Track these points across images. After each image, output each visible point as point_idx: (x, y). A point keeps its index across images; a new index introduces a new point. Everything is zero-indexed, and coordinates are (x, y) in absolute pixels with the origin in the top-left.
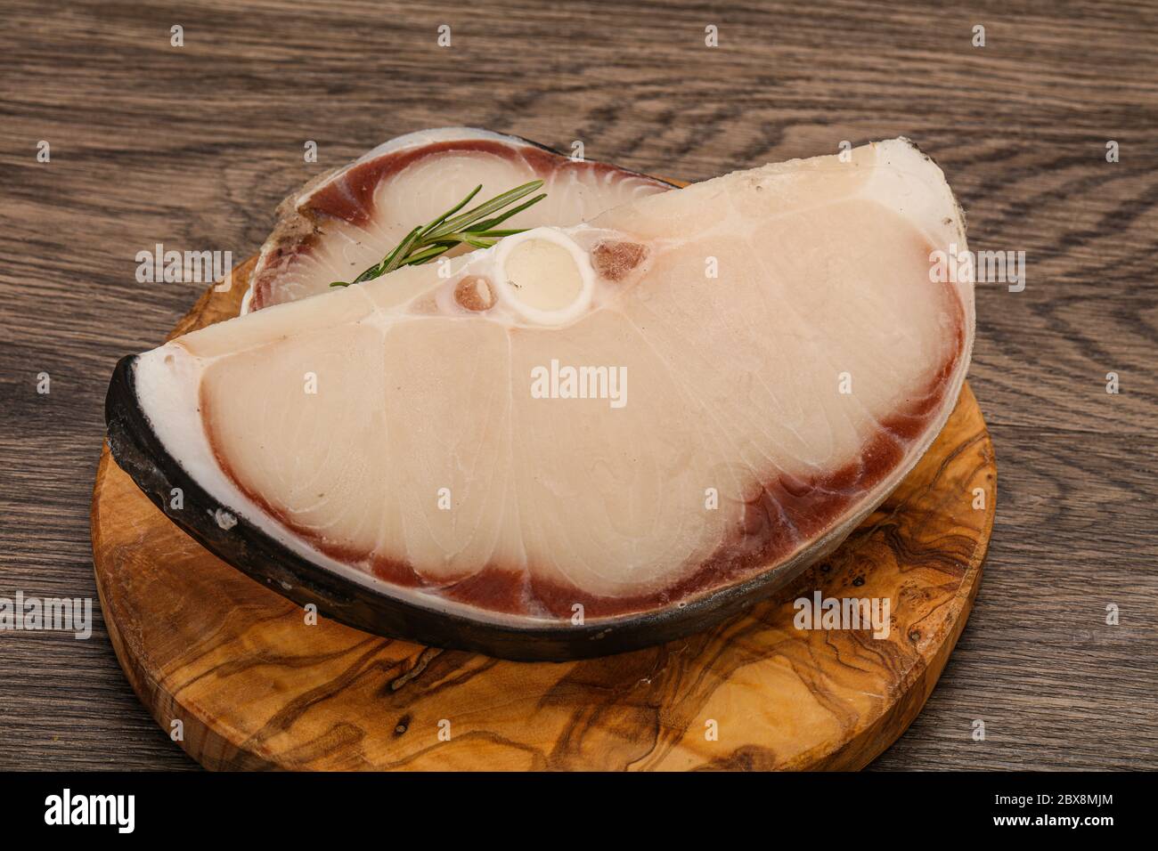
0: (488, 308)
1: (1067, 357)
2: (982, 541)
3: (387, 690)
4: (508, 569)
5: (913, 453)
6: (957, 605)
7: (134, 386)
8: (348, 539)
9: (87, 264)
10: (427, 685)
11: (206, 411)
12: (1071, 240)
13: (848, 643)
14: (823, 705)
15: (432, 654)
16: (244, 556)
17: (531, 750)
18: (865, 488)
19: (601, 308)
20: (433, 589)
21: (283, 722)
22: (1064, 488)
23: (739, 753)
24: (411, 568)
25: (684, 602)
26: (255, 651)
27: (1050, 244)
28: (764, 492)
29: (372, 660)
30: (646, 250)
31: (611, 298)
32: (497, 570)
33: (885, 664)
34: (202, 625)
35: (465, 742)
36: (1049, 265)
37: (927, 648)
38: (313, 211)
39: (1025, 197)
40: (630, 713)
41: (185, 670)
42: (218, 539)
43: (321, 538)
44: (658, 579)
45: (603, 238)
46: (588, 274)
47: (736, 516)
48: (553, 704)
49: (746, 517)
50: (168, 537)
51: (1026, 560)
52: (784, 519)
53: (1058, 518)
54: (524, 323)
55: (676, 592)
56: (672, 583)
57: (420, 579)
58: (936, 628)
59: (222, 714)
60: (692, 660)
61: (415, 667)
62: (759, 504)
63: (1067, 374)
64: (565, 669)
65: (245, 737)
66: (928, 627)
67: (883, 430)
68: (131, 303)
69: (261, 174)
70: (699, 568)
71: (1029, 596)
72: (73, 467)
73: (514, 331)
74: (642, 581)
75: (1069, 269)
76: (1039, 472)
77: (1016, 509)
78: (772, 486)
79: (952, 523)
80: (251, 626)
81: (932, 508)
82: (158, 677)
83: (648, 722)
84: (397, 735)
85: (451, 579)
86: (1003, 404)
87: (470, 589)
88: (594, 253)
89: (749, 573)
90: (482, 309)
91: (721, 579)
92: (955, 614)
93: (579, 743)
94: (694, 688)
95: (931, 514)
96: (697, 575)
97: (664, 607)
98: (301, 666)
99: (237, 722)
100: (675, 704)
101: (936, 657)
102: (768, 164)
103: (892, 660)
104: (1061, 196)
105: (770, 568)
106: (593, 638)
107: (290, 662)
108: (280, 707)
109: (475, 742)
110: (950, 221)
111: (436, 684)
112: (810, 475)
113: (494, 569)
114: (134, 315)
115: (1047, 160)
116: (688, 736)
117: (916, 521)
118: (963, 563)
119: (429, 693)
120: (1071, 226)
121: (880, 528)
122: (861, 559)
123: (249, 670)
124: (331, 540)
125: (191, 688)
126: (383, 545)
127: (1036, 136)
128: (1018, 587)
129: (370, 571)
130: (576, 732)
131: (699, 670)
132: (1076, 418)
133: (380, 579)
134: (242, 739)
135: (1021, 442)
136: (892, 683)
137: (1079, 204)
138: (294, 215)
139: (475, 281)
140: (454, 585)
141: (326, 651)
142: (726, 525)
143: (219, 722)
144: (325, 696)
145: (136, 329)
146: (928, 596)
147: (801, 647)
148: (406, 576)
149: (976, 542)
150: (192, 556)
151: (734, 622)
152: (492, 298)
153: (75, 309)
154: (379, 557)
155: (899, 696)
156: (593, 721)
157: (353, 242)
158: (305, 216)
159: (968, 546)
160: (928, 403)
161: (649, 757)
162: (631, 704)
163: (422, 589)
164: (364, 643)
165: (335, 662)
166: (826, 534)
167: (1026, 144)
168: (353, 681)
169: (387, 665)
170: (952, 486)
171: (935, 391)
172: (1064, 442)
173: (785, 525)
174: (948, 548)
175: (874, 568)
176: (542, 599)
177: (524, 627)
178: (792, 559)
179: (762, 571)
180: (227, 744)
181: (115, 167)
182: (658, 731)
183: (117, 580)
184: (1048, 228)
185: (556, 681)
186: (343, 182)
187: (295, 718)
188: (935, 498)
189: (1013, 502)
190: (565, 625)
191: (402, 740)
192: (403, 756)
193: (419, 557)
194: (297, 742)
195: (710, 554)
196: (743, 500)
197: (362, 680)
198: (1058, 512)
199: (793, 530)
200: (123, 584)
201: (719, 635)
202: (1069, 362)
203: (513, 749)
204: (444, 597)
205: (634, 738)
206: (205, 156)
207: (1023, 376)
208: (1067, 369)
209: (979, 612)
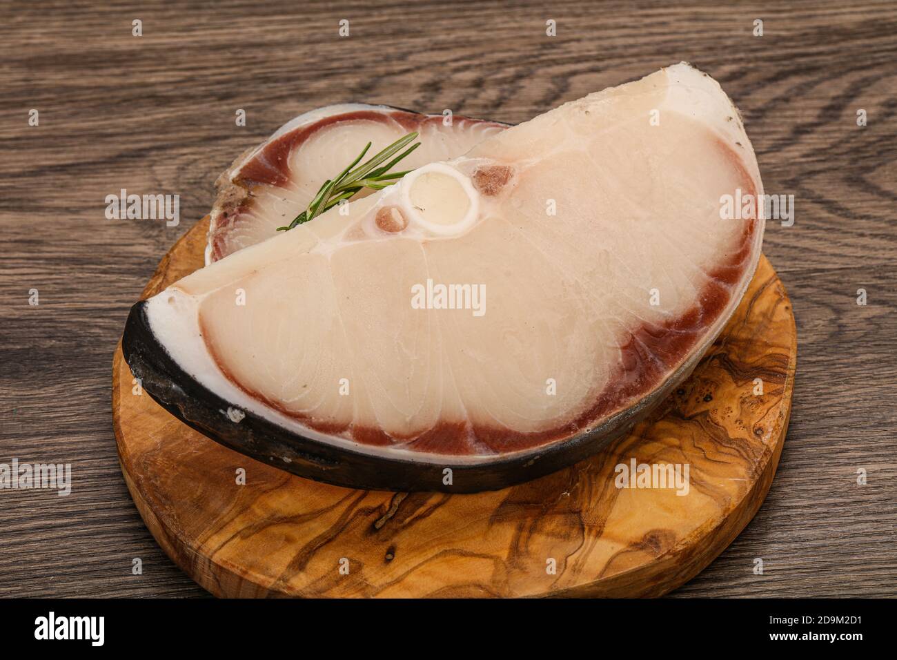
0: (403, 229)
1: (818, 216)
2: (792, 355)
3: (372, 529)
4: (454, 421)
5: (736, 293)
6: (784, 405)
7: (148, 324)
8: (331, 416)
9: (63, 252)
10: (401, 521)
11: (207, 335)
12: (800, 131)
13: (709, 444)
14: (702, 492)
15: (400, 498)
16: (251, 442)
17: (491, 557)
18: (707, 324)
19: (486, 217)
20: (401, 444)
21: (299, 564)
22: (838, 311)
23: (648, 537)
24: (383, 431)
25: (590, 428)
26: (266, 516)
27: (786, 136)
28: (633, 338)
29: (355, 509)
30: (512, 169)
31: (492, 209)
32: (447, 424)
33: (741, 455)
34: (220, 503)
35: (440, 559)
36: (789, 151)
37: (770, 439)
38: (244, 181)
39: (759, 104)
40: (559, 519)
41: (216, 538)
42: (229, 431)
43: (311, 418)
44: (567, 413)
45: (479, 165)
46: (473, 194)
47: (615, 359)
48: (500, 522)
49: (622, 358)
50: (179, 441)
51: (821, 368)
52: (651, 356)
53: (838, 334)
54: (432, 236)
55: (582, 421)
56: (578, 415)
57: (390, 438)
58: (773, 424)
59: (251, 566)
60: (597, 474)
61: (389, 510)
62: (630, 347)
63: (820, 228)
64: (504, 494)
65: (273, 580)
66: (767, 424)
67: (712, 280)
68: (103, 275)
69: (181, 166)
70: (596, 401)
71: (829, 393)
72: (87, 403)
73: (425, 243)
74: (556, 417)
75: (805, 152)
76: (817, 302)
77: (806, 331)
78: (638, 333)
79: (767, 345)
80: (258, 497)
81: (750, 337)
82: (195, 546)
83: (574, 524)
84: (388, 561)
85: (414, 435)
86: (778, 256)
87: (429, 441)
88: (474, 177)
89: (633, 400)
90: (398, 230)
91: (613, 407)
92: (785, 412)
93: (527, 547)
94: (603, 494)
95: (750, 341)
96: (595, 407)
97: (575, 434)
98: (303, 522)
99: (264, 570)
100: (592, 508)
101: (777, 446)
102: (590, 94)
103: (746, 451)
104: (786, 100)
105: (648, 393)
106: (525, 466)
107: (293, 520)
108: (294, 555)
109: (447, 558)
110: (731, 118)
111: (408, 520)
112: (664, 321)
113: (444, 423)
114: (108, 284)
115: (769, 75)
116: (606, 530)
117: (740, 348)
118: (782, 373)
119: (404, 527)
120: (799, 121)
121: (714, 357)
122: (705, 381)
123: (264, 530)
124: (319, 419)
125: (223, 550)
126: (358, 417)
127: (757, 59)
128: (820, 389)
129: (351, 438)
130: (522, 540)
131: (603, 480)
132: (835, 259)
133: (360, 443)
134: (270, 583)
135: (798, 283)
136: (750, 469)
137: (800, 103)
138: (230, 186)
139: (389, 209)
140: (417, 440)
141: (319, 508)
142: (609, 366)
143: (250, 572)
144: (327, 541)
145: (112, 294)
146: (762, 401)
147: (675, 452)
148: (378, 437)
149: (788, 357)
150: (200, 453)
151: (622, 441)
152: (404, 221)
153: (61, 287)
154: (356, 427)
155: (757, 477)
156: (533, 530)
157: (279, 199)
158: (238, 185)
159: (783, 360)
160: (742, 255)
161: (582, 549)
162: (559, 513)
163: (392, 446)
164: (347, 498)
165: (328, 515)
166: (684, 364)
167: (751, 65)
168: (345, 527)
169: (367, 512)
170: (761, 319)
171: (744, 245)
172: (830, 278)
173: (653, 360)
174: (768, 364)
175: (717, 387)
176: (484, 440)
177: (473, 464)
178: (662, 385)
179: (642, 396)
180: (259, 587)
181: (68, 177)
182: (583, 529)
183: (148, 479)
184: (782, 124)
185: (498, 504)
186: (262, 156)
187: (307, 560)
188: (751, 329)
189: (802, 327)
190: (504, 457)
191: (392, 565)
192: (396, 577)
193: (387, 422)
194: (313, 578)
195: (602, 389)
196: (619, 346)
197: (352, 525)
198: (837, 329)
199: (659, 363)
200: (153, 481)
201: (613, 453)
202: (819, 219)
203: (478, 559)
204: (411, 449)
205: (566, 537)
206: (137, 159)
207: (789, 234)
208: (820, 224)
209: (796, 410)
